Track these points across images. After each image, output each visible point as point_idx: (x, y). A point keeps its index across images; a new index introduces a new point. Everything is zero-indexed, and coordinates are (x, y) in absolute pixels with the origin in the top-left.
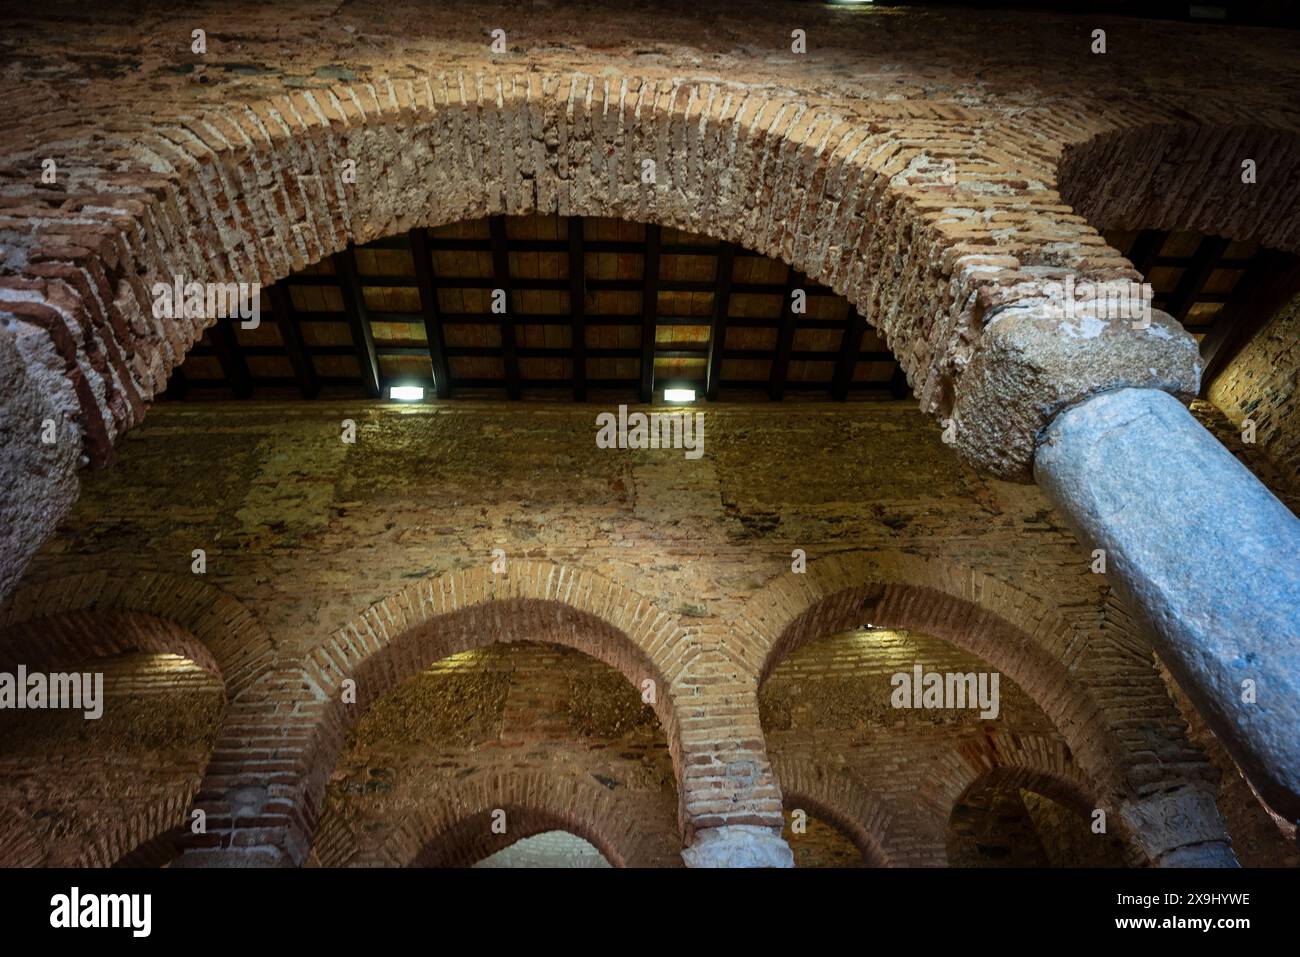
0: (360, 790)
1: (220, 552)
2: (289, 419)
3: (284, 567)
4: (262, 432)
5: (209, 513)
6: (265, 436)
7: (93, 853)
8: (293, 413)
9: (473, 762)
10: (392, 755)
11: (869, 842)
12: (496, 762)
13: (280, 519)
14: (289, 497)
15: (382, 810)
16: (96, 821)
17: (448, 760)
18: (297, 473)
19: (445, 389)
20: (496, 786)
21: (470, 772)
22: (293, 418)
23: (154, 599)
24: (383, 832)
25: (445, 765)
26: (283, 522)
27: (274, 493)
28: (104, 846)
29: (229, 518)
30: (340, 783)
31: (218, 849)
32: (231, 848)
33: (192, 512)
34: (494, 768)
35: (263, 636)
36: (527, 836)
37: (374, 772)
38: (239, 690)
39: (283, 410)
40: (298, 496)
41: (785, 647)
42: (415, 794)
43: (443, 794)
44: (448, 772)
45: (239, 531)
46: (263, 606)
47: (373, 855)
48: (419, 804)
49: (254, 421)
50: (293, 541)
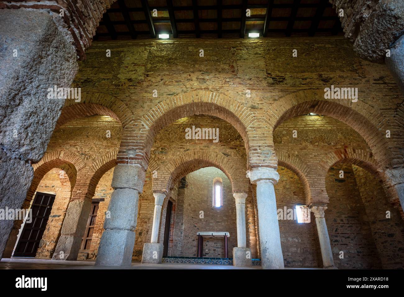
0: (159, 153)
1: (115, 87)
2: (129, 46)
3: (133, 92)
4: (122, 50)
5: (110, 76)
6: (123, 51)
7: (96, 164)
8: (130, 44)
9: (188, 148)
10: (166, 145)
11: (302, 175)
12: (195, 148)
13: (130, 77)
14: (132, 71)
15: (165, 158)
16: (95, 157)
17: (182, 147)
18: (133, 63)
19: (176, 34)
20: (195, 154)
21: (188, 150)
22: (130, 45)
23: (100, 100)
24: (165, 164)
25: (181, 148)
26: (131, 78)
27: (128, 70)
28: (98, 162)
29: (116, 77)
30: (153, 151)
31: (126, 164)
32: (129, 164)
33: (105, 75)
34: (194, 149)
35: (130, 111)
36: (203, 167)
37: (162, 149)
38: (125, 125)
39: (127, 43)
40: (134, 71)
41: (283, 119)
42: (173, 155)
43: (181, 155)
44: (182, 150)
45: (119, 81)
46: (129, 103)
47: (163, 169)
48: (174, 157)
49: (119, 47)
50: (135, 84)
